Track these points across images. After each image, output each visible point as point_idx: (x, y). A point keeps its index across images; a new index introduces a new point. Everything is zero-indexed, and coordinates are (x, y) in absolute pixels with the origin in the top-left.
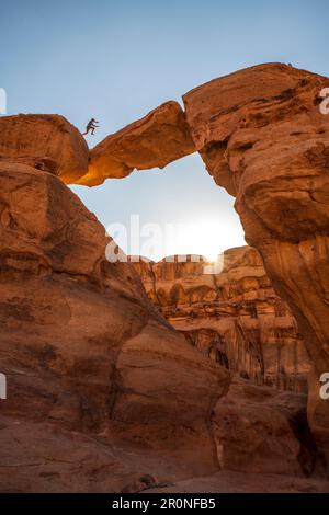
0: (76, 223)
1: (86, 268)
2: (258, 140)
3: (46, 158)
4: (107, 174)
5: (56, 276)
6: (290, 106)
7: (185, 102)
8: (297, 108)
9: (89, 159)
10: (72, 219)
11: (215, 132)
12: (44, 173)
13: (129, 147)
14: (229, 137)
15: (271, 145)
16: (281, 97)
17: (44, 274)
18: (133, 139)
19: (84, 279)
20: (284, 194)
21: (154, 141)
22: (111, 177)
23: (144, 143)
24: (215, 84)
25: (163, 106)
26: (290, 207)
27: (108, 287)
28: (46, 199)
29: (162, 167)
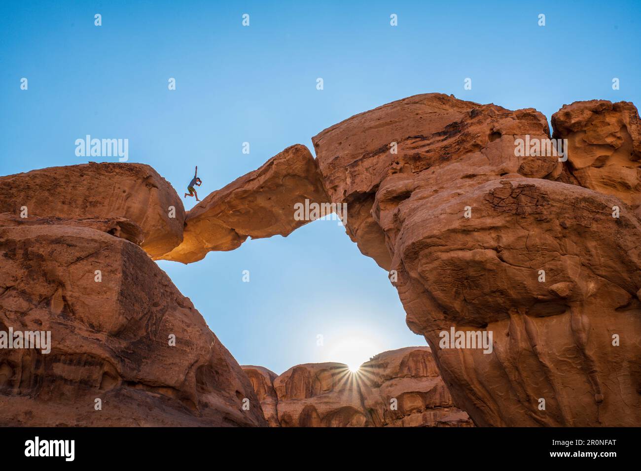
0: (163, 311)
1: (174, 377)
2: (419, 187)
3: (123, 219)
4: (210, 246)
5: (128, 390)
6: (459, 143)
7: (316, 146)
8: (468, 146)
9: (185, 224)
10: (156, 305)
11: (357, 180)
12: (119, 240)
13: (241, 207)
14: (377, 186)
15: (436, 191)
16: (444, 133)
17: (110, 386)
18: (245, 196)
19: (170, 394)
20: (460, 254)
21: (273, 198)
22: (215, 248)
23: (261, 201)
24: (355, 122)
25: (287, 151)
26: (471, 272)
27: (206, 405)
28: (119, 275)
29: (285, 234)
